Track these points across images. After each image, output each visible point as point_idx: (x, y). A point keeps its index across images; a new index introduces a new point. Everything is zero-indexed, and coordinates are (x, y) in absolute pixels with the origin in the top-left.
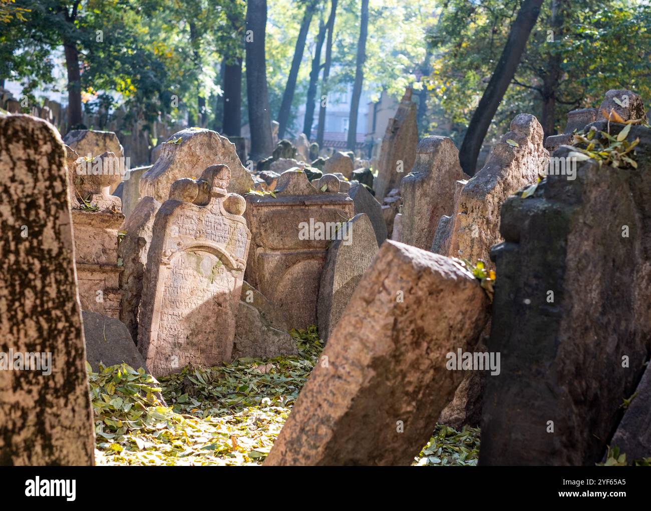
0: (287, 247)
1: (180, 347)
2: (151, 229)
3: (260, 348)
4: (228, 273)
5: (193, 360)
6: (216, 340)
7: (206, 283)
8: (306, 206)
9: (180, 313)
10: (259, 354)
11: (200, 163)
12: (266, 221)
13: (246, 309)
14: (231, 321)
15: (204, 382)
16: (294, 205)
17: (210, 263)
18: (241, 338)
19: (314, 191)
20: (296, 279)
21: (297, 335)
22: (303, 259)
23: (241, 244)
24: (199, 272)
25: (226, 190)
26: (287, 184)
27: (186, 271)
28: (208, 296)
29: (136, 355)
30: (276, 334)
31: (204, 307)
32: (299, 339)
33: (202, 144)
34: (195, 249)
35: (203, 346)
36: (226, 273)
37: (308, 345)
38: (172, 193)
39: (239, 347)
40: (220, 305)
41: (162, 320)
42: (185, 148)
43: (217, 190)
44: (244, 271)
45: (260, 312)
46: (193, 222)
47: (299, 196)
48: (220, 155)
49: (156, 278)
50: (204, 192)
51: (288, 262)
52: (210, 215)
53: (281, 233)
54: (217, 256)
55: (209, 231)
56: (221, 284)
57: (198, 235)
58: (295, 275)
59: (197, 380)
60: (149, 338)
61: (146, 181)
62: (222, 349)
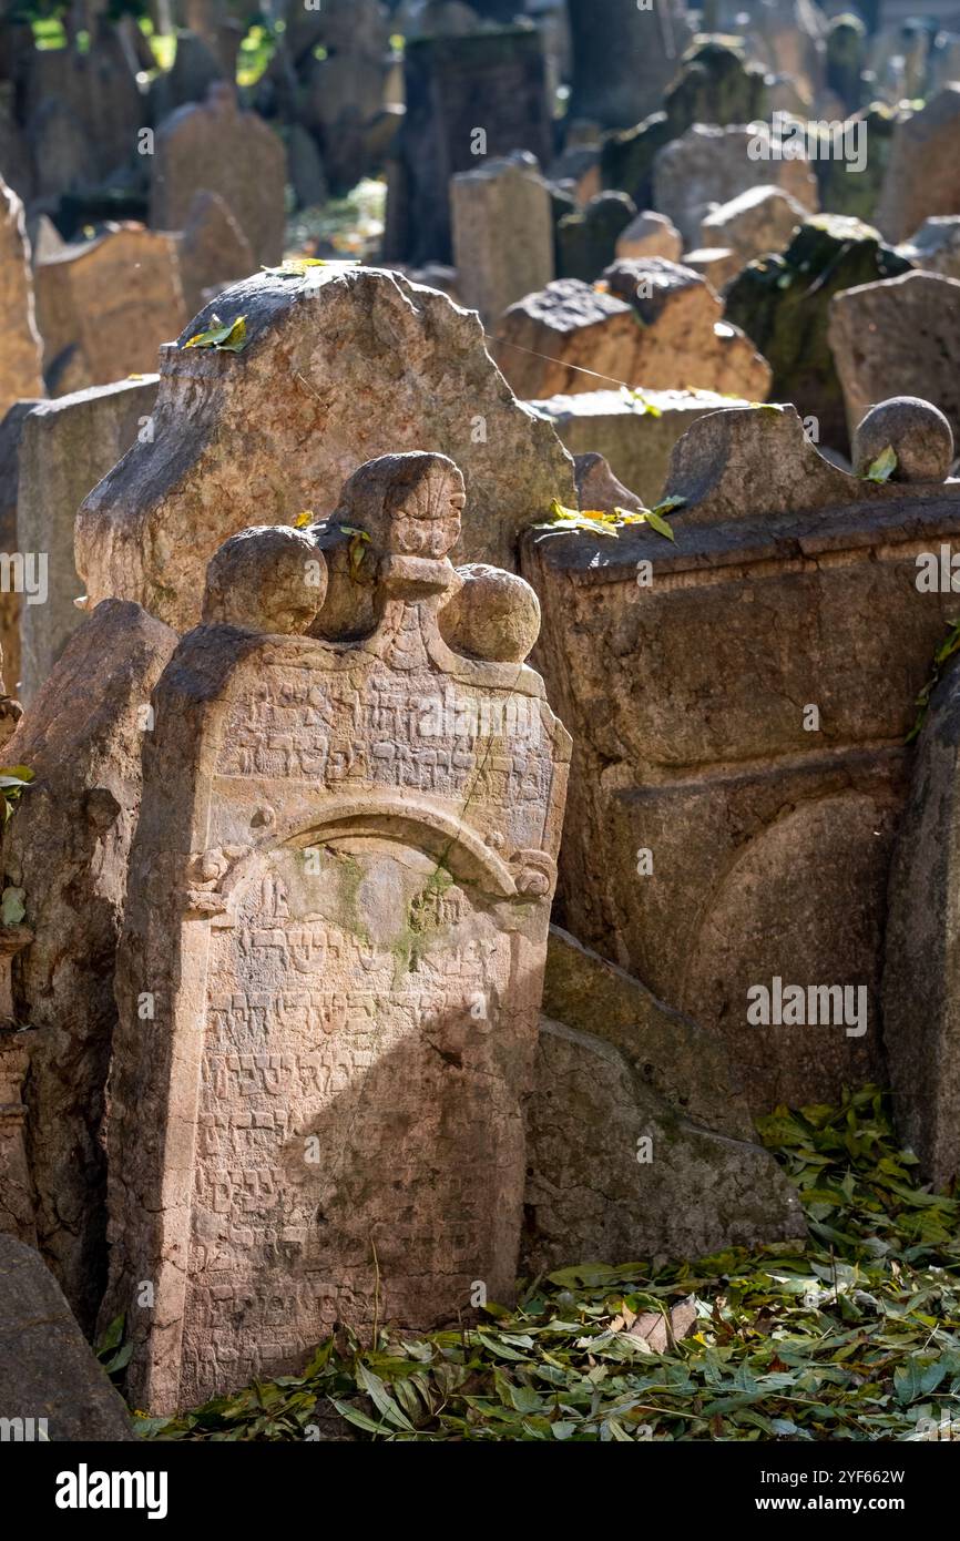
0: (731, 750)
1: (291, 1262)
2: (135, 748)
3: (642, 1218)
4: (481, 917)
5: (352, 1312)
6: (445, 1214)
7: (386, 975)
8: (808, 558)
9: (283, 1115)
10: (637, 1246)
11: (332, 419)
12: (633, 649)
13: (566, 1056)
14: (508, 1124)
15: (402, 1421)
16: (754, 563)
17: (397, 883)
18: (555, 1182)
19: (838, 485)
20: (781, 887)
21: (797, 1134)
22: (809, 796)
23: (528, 786)
24: (352, 929)
25: (447, 562)
26: (716, 469)
27: (296, 931)
28: (400, 1026)
29: (97, 1399)
30: (705, 1152)
31: (384, 1075)
32: (807, 1154)
33: (334, 338)
34: (332, 832)
35: (388, 1246)
36: (470, 919)
37: (849, 1183)
38: (213, 599)
39: (548, 1221)
40: (452, 1058)
41: (205, 1153)
42: (263, 366)
43: (409, 565)
44: (548, 900)
45: (631, 1062)
46: (314, 718)
47: (773, 515)
48: (415, 369)
49: (168, 975)
50: (354, 581)
51: (743, 816)
52: (386, 678)
53: (702, 692)
54: (427, 850)
55: (386, 748)
56: (454, 966)
57: (339, 769)
58: (775, 871)
59: (375, 1414)
60: (155, 1239)
61: (105, 525)
62: (475, 1249)
